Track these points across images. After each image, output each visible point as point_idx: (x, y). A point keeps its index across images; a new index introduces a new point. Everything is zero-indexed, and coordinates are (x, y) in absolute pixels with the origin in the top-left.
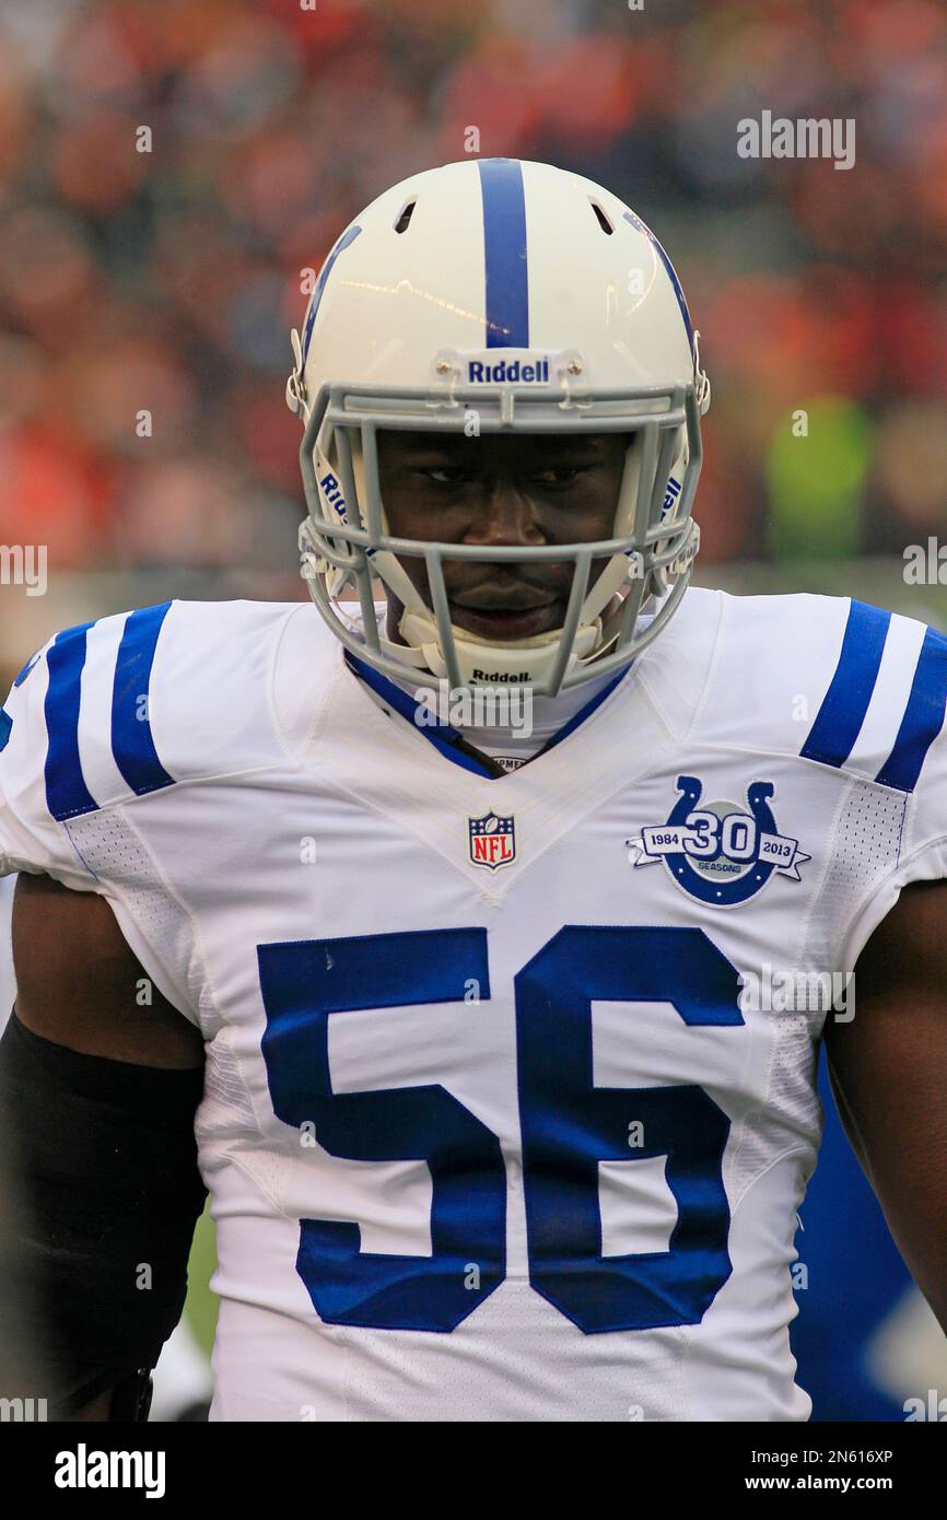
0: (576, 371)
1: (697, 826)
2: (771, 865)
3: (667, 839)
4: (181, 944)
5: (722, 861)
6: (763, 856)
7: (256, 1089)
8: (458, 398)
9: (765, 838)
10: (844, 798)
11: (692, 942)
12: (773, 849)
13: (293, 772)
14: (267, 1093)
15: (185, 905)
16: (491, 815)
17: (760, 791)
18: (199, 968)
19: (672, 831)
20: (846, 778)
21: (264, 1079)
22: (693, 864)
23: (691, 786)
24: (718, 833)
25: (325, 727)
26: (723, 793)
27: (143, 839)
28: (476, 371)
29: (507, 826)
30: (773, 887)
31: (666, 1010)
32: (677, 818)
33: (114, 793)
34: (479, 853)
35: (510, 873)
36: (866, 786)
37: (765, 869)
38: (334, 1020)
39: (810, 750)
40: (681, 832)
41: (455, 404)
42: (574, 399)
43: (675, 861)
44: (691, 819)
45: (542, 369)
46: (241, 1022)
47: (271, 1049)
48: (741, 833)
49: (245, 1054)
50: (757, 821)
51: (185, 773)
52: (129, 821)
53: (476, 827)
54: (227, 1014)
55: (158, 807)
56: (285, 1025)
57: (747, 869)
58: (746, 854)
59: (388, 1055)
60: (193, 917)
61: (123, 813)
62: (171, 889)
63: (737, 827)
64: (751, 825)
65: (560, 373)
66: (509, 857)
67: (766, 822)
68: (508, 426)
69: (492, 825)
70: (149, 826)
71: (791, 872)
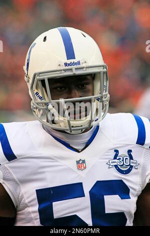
0: (85, 62)
1: (119, 159)
2: (133, 166)
3: (114, 162)
4: (18, 191)
5: (124, 166)
6: (131, 164)
7: (36, 219)
8: (64, 70)
9: (131, 160)
10: (144, 152)
11: (120, 182)
12: (133, 163)
13: (40, 154)
14: (39, 220)
15: (19, 183)
16: (80, 160)
17: (130, 151)
18: (22, 195)
19: (115, 160)
20: (144, 148)
21: (39, 217)
22: (119, 167)
23: (117, 151)
24: (123, 160)
25: (45, 145)
26: (123, 152)
27: (10, 170)
28: (66, 64)
29: (84, 162)
30: (133, 170)
31: (117, 196)
32: (115, 158)
33: (4, 161)
34: (79, 168)
35: (86, 171)
36: (147, 149)
37: (132, 167)
38: (54, 203)
39: (137, 143)
40: (116, 160)
41: (63, 71)
42: (86, 68)
43: (116, 166)
44: (118, 158)
45: (79, 63)
46: (32, 206)
47: (40, 211)
48: (127, 160)
49: (34, 212)
50: (130, 157)
51: (19, 156)
52: (7, 167)
53: (78, 162)
54: (29, 205)
55: (14, 164)
56: (43, 206)
57: (129, 167)
58: (128, 164)
59: (65, 210)
60: (21, 185)
61: (6, 165)
62: (17, 180)
63: (126, 159)
64: (129, 158)
65: (82, 63)
66: (85, 168)
67: (131, 158)
68: (75, 74)
69: (81, 162)
70: (12, 168)
71: (136, 167)
